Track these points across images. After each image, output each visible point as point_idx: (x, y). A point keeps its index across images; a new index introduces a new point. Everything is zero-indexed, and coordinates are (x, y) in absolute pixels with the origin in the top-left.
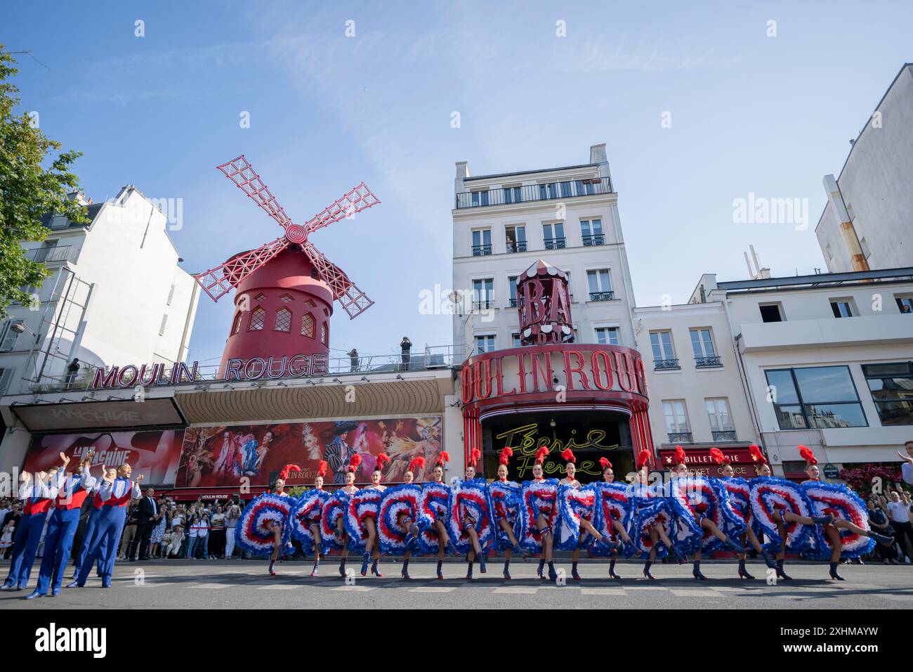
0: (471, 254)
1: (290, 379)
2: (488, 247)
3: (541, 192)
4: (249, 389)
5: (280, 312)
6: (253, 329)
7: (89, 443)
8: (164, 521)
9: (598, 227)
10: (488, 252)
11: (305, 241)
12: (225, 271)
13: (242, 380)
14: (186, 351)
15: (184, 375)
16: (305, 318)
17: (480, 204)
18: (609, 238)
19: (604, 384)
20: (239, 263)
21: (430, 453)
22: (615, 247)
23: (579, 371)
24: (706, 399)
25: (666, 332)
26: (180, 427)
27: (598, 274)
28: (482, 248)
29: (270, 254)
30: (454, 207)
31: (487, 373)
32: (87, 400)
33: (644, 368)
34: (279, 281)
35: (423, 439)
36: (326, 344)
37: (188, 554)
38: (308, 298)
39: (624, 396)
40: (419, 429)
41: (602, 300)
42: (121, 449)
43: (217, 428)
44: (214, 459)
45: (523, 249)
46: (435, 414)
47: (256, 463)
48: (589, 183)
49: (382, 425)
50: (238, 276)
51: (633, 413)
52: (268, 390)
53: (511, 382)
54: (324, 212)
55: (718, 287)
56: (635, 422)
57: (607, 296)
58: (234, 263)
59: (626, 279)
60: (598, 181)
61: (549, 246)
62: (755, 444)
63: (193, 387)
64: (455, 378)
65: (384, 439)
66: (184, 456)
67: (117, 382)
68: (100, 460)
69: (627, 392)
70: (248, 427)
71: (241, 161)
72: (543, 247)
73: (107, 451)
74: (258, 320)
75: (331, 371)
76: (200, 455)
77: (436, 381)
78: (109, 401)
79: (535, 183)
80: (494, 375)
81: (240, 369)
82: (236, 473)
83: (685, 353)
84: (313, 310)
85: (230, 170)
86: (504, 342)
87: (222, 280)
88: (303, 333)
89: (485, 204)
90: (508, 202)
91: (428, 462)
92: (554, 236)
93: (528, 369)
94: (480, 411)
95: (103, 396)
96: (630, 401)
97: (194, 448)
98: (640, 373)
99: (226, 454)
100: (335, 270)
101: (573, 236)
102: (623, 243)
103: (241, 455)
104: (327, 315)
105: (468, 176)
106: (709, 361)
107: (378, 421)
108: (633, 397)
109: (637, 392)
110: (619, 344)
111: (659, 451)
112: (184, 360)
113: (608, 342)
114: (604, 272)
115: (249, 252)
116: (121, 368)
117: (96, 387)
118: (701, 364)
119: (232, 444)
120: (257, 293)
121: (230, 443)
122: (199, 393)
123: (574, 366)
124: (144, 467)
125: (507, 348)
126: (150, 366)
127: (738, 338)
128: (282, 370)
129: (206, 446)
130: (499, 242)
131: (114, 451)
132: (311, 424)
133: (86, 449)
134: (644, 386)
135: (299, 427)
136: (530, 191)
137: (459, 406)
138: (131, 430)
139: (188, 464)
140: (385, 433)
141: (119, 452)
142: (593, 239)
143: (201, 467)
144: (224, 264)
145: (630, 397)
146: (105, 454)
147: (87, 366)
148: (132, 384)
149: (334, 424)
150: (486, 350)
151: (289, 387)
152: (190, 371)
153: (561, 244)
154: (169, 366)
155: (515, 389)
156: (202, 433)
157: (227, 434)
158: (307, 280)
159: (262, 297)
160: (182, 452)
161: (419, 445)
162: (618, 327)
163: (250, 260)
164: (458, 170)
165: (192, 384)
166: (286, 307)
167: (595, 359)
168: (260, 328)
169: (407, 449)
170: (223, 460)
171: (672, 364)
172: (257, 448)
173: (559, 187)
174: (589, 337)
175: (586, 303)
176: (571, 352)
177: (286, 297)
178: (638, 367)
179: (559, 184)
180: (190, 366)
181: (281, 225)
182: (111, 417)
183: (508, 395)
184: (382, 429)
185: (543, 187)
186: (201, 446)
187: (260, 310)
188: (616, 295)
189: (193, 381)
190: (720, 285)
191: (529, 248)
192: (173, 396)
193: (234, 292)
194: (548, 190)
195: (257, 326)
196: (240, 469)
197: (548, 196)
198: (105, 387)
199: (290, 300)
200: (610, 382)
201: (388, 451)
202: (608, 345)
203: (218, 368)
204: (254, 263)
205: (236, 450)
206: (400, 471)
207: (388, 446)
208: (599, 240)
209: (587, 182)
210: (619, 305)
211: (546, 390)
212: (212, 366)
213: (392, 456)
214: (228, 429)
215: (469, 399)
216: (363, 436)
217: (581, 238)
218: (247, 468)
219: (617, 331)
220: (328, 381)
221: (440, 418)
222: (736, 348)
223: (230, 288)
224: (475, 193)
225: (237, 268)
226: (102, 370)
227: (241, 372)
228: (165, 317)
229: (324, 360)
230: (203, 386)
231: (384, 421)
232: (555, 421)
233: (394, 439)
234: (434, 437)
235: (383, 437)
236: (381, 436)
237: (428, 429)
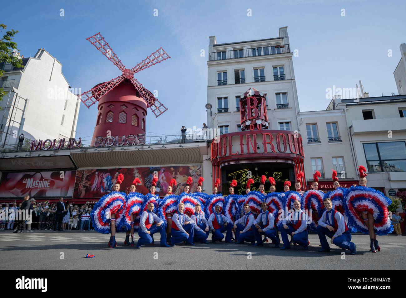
0: (217, 84)
1: (127, 146)
2: (226, 81)
3: (253, 52)
4: (107, 151)
5: (121, 114)
6: (107, 122)
7: (30, 177)
8: (69, 213)
9: (282, 70)
10: (225, 84)
11: (132, 78)
12: (93, 92)
13: (103, 147)
14: (74, 133)
15: (74, 144)
16: (133, 116)
17: (222, 59)
18: (287, 77)
19: (282, 150)
20: (100, 89)
21: (196, 182)
22: (291, 81)
23: (270, 143)
24: (333, 157)
25: (315, 124)
26: (74, 169)
27: (281, 95)
28: (222, 82)
29: (115, 84)
30: (208, 60)
31: (224, 144)
32: (28, 156)
33: (303, 142)
34: (120, 98)
35: (192, 176)
36: (144, 130)
37: (81, 228)
38: (134, 107)
39: (292, 155)
40: (191, 171)
41: (283, 108)
42: (46, 180)
43: (92, 170)
44: (91, 185)
45: (243, 82)
46: (198, 164)
47: (112, 186)
48: (278, 48)
49: (172, 169)
50: (99, 95)
51: (296, 164)
52: (116, 152)
53: (236, 148)
54: (142, 62)
55: (342, 102)
56: (297, 168)
57: (284, 106)
58: (97, 89)
59: (295, 98)
60: (283, 47)
61: (256, 80)
62: (355, 179)
63: (79, 150)
64: (208, 146)
65: (173, 176)
66: (76, 183)
67: (42, 148)
68: (36, 185)
69: (293, 153)
70: (107, 169)
71: (98, 36)
72: (253, 81)
73: (39, 181)
74: (110, 117)
75: (147, 143)
76: (84, 182)
77: (199, 148)
78: (39, 156)
79: (250, 47)
80: (228, 145)
81: (102, 141)
82: (102, 191)
83: (323, 134)
84: (137, 113)
85: (93, 40)
86: (233, 129)
87: (91, 97)
88: (133, 124)
89: (224, 59)
90: (236, 57)
92: (259, 75)
93: (245, 142)
94: (221, 162)
95: (36, 154)
96: (295, 158)
97: (81, 180)
98: (300, 144)
99: (97, 182)
100: (148, 93)
101: (269, 75)
102: (295, 79)
103: (104, 183)
104: (144, 115)
105: (215, 43)
106: (335, 139)
107: (171, 167)
108: (296, 156)
109: (299, 154)
110: (290, 130)
111: (308, 182)
112: (74, 137)
113: (285, 129)
114: (285, 94)
115: (104, 83)
116: (44, 141)
117: (32, 150)
118: (331, 140)
119: (100, 177)
120: (109, 104)
121: (98, 177)
122: (82, 153)
123: (268, 141)
124: (58, 188)
125: (235, 132)
126: (57, 140)
127: (350, 128)
128: (123, 142)
129: (87, 179)
130: (231, 79)
131: (43, 180)
132: (137, 168)
133: (29, 179)
134: (302, 151)
135: (131, 170)
136: (248, 52)
137: (210, 160)
138: (50, 171)
139: (79, 187)
140: (174, 173)
141: (45, 181)
142: (279, 77)
143: (85, 189)
144: (92, 89)
145: (295, 156)
146: (38, 182)
147: (27, 140)
148: (50, 149)
149: (149, 168)
150: (224, 133)
151: (126, 150)
152: (78, 142)
153: (263, 80)
154: (67, 140)
155: (238, 152)
156: (85, 172)
157: (97, 173)
158: (134, 98)
159: (112, 106)
160: (75, 181)
162: (290, 122)
163: (105, 87)
164: (210, 40)
165: (79, 149)
166: (123, 111)
167: (278, 138)
168: (111, 121)
169: (185, 180)
170: (96, 185)
171: (317, 140)
172: (112, 179)
173: (262, 49)
174: (275, 126)
175: (275, 109)
176: (266, 134)
177: (124, 106)
178: (299, 141)
179: (262, 48)
180: (77, 140)
181: (120, 69)
182: (40, 164)
183: (235, 155)
184: (172, 171)
185: (254, 50)
186: (84, 179)
187: (111, 112)
188: (290, 106)
189: (79, 147)
190: (343, 101)
191: (246, 81)
192: (70, 154)
193: (98, 103)
194: (257, 51)
195: (110, 120)
196: (104, 189)
197: (257, 54)
198: (37, 150)
199: (126, 107)
200: (286, 149)
202: (285, 131)
203: (91, 141)
204: (107, 89)
205: (102, 181)
206: (181, 191)
208: (282, 78)
209: (277, 47)
210: (291, 111)
211: (254, 152)
212: (88, 140)
213: (177, 184)
214: (97, 170)
215: (215, 157)
216: (163, 174)
217: (273, 77)
218: (107, 189)
219: (290, 124)
220: (146, 148)
221: (201, 166)
222: (349, 134)
223: (95, 102)
224: (219, 53)
225: (99, 91)
226: (34, 142)
227: (103, 143)
228: (64, 116)
229: (143, 137)
230: (84, 150)
231: (173, 167)
232: (257, 167)
233: (178, 176)
234: (198, 175)
235: (173, 175)
236: (172, 174)
237: (195, 171)
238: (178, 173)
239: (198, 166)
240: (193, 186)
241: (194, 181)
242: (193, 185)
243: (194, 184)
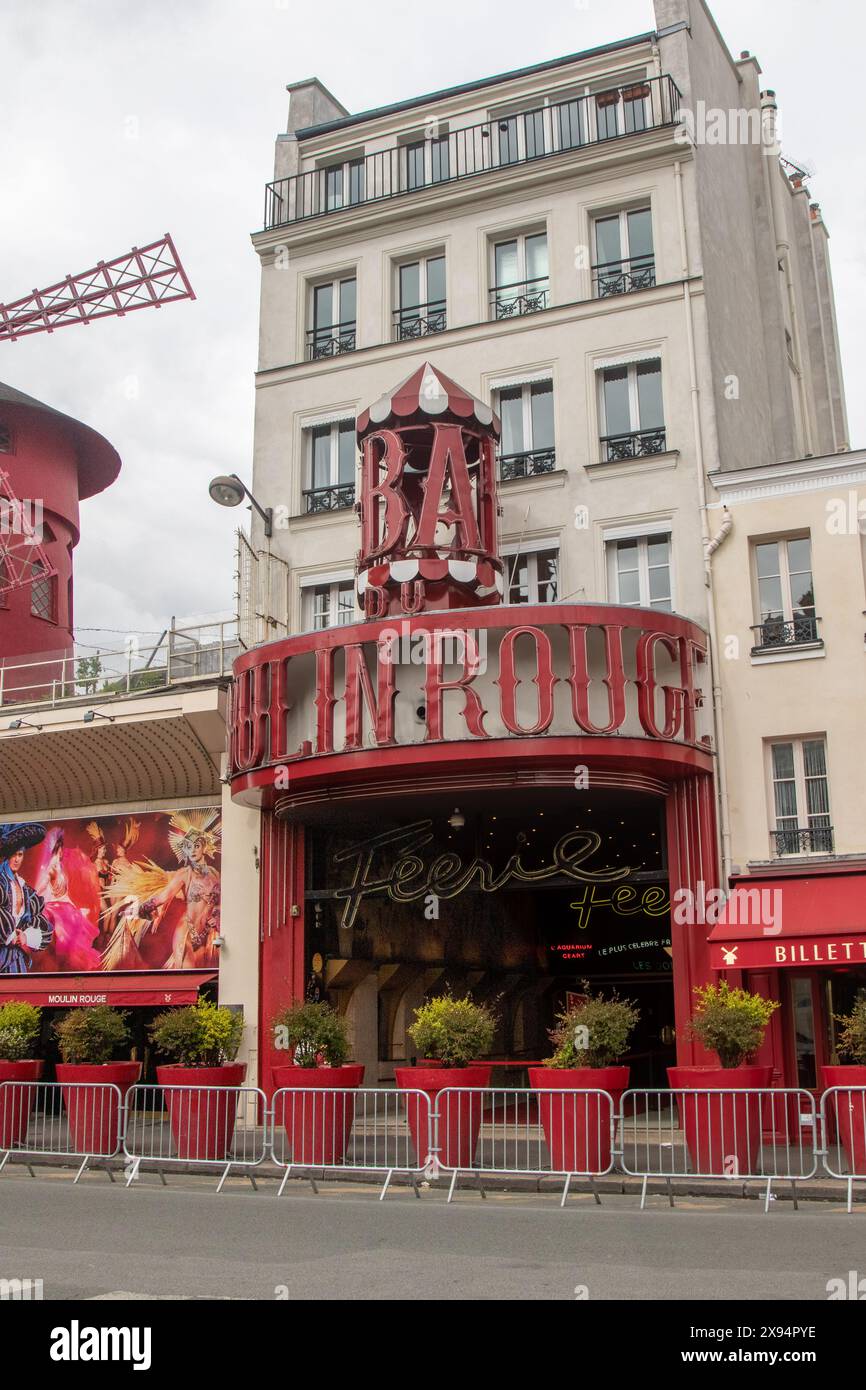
21: (198, 898)
23: (461, 687)
31: (255, 704)
35: (182, 864)
40: (175, 840)
46: (205, 801)
65: (99, 865)
69: (589, 735)
77: (186, 720)
80: (269, 707)
91: (192, 922)
93: (340, 688)
107: (87, 822)
140: (102, 851)
155: (308, 743)
161: (174, 879)
167: (505, 651)
169: (148, 889)
200: (545, 711)
201: (109, 895)
206: (132, 944)
207: (108, 882)
211: (375, 742)
213: (115, 908)
216: (56, 859)
232: (462, 813)
233: (120, 865)
234: (207, 857)
235: (98, 861)
236: (93, 859)
237: (194, 838)
238: (120, 851)
239: (206, 812)
240: (185, 919)
241: (192, 891)
242: (184, 910)
243: (191, 906)
